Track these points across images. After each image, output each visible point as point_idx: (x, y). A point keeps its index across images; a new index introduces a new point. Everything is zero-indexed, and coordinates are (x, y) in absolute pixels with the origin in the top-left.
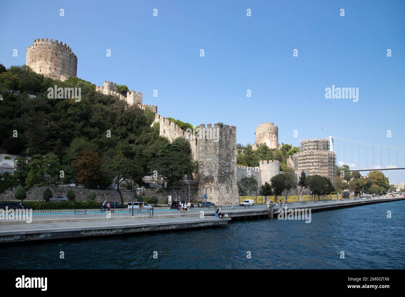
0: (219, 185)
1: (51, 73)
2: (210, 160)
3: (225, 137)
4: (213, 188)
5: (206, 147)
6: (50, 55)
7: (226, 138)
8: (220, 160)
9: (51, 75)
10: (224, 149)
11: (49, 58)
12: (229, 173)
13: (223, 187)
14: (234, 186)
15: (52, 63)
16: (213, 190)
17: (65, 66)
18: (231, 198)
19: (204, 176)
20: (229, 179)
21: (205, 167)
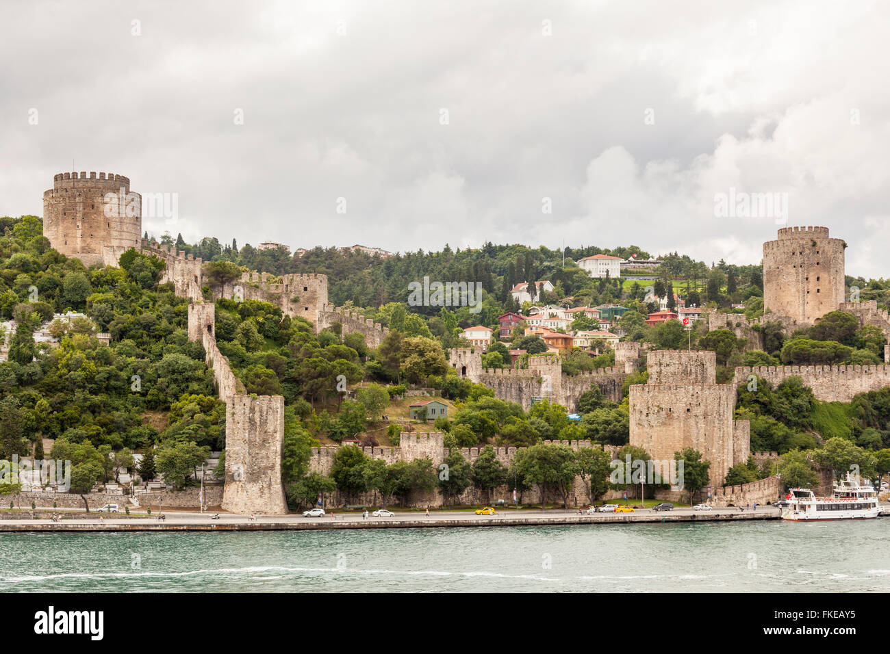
0: (248, 486)
1: (83, 245)
2: (238, 448)
3: (259, 414)
4: (240, 489)
5: (233, 429)
6: (81, 208)
7: (261, 415)
8: (250, 448)
9: (84, 249)
10: (257, 433)
11: (79, 215)
12: (267, 468)
13: (254, 488)
14: (276, 486)
15: (86, 225)
16: (240, 492)
17: (113, 225)
18: (266, 504)
19: (230, 472)
20: (266, 477)
21: (232, 459)
